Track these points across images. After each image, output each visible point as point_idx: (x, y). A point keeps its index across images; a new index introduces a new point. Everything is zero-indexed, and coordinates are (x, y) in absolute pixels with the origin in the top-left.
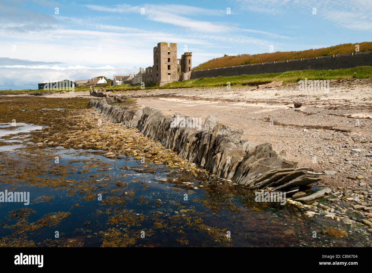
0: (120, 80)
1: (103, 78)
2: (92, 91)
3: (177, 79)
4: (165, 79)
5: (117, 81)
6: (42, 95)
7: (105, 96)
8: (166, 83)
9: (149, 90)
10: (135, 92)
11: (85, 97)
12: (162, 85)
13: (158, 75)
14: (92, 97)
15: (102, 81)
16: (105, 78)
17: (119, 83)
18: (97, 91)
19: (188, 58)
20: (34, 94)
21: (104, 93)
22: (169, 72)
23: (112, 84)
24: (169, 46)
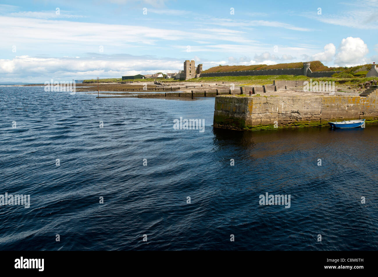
0: (170, 76)
1: (161, 74)
2: (155, 82)
3: (194, 77)
4: (188, 77)
5: (168, 76)
6: (125, 83)
7: (161, 84)
8: (189, 79)
9: (181, 82)
10: (174, 83)
11: (152, 85)
12: (186, 80)
13: (185, 75)
14: (155, 85)
15: (160, 76)
16: (162, 74)
17: (170, 77)
18: (157, 82)
19: (200, 67)
20: (121, 83)
21: (161, 83)
22: (190, 74)
23: (166, 78)
24: (190, 62)
